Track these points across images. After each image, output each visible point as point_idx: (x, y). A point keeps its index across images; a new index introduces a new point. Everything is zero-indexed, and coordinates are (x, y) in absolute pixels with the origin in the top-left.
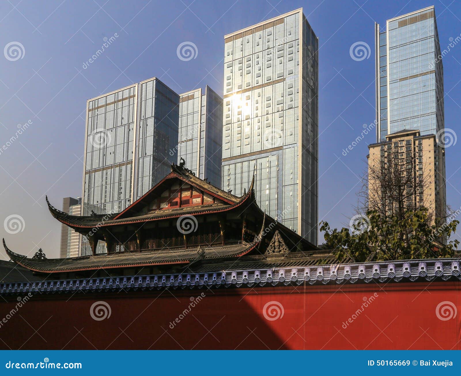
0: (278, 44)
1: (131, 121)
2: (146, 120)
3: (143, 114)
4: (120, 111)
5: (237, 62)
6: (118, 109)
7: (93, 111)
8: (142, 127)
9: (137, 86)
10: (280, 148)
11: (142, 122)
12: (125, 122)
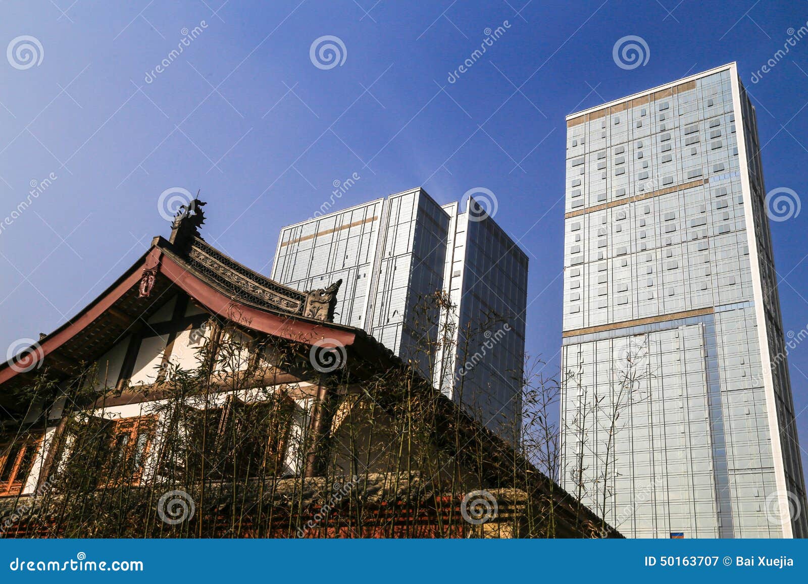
0: (684, 123)
1: (363, 261)
2: (394, 260)
3: (388, 249)
4: (343, 244)
5: (595, 156)
6: (338, 241)
7: (290, 246)
8: (384, 271)
9: (381, 201)
10: (706, 311)
11: (385, 264)
12: (350, 262)
